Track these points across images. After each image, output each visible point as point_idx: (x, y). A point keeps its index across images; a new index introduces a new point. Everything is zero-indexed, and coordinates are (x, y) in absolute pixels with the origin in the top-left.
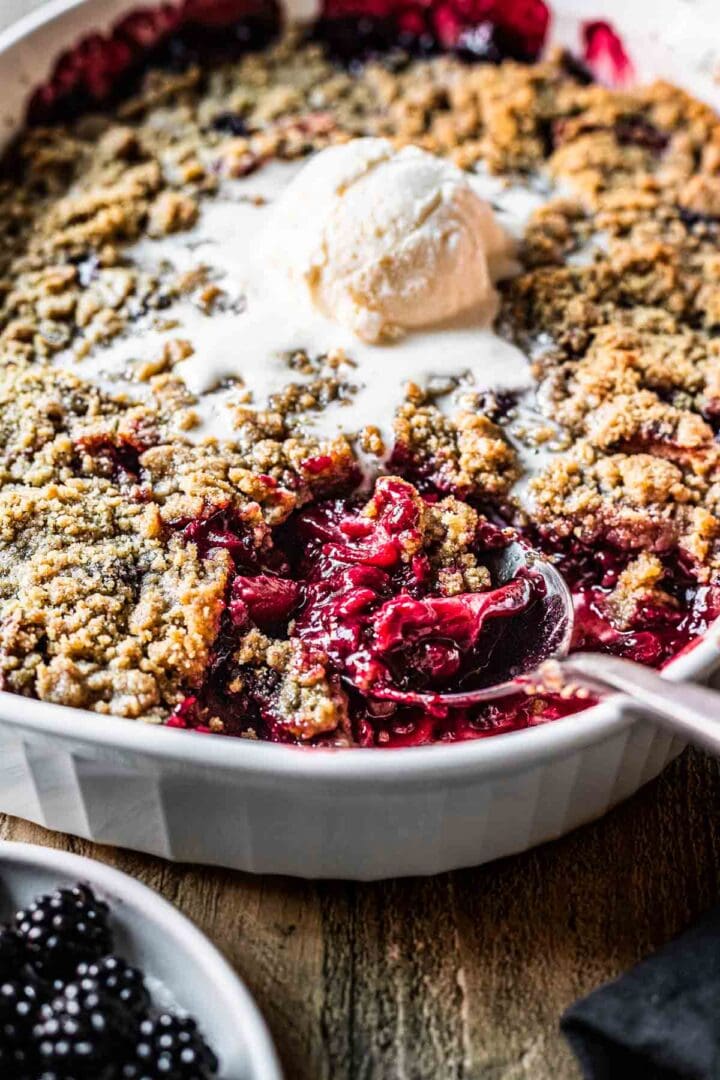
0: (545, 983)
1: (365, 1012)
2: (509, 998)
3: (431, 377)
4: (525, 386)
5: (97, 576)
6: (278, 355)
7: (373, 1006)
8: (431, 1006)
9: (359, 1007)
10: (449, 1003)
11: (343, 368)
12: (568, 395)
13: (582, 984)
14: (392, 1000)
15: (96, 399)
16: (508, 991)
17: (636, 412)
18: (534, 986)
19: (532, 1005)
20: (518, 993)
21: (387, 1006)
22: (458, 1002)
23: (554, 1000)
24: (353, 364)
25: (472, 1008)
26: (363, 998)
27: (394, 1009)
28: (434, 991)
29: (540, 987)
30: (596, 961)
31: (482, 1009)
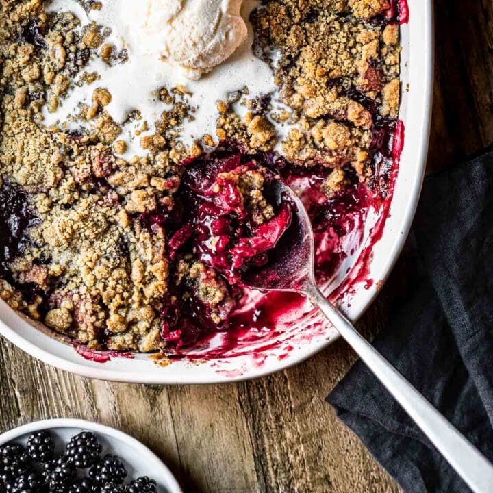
0: (316, 369)
1: (254, 394)
2: (304, 377)
3: (228, 94)
4: (274, 90)
5: (112, 260)
6: (152, 93)
7: (256, 391)
8: (276, 386)
9: (251, 392)
10: (283, 384)
11: (186, 96)
12: (294, 91)
13: (329, 366)
14: (262, 387)
15: (76, 145)
16: (303, 375)
17: (328, 106)
18: (312, 371)
19: (312, 378)
20: (307, 375)
21: (261, 390)
22: (286, 383)
23: (319, 375)
24: (191, 94)
25: (291, 384)
26: (252, 388)
27: (264, 390)
28: (277, 380)
29: (314, 370)
30: (332, 355)
31: (294, 383)
